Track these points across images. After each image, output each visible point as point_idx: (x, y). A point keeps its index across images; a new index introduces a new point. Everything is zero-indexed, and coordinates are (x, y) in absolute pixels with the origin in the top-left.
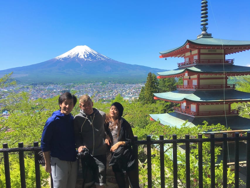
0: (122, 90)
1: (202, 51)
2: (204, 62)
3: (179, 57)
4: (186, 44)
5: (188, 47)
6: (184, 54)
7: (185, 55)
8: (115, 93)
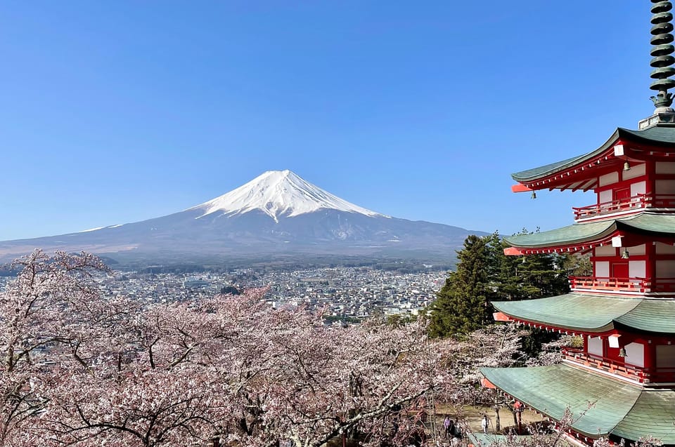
0: (385, 289)
1: (661, 168)
2: (670, 203)
3: (574, 190)
4: (613, 141)
5: (619, 151)
6: (593, 181)
7: (597, 182)
8: (363, 299)
